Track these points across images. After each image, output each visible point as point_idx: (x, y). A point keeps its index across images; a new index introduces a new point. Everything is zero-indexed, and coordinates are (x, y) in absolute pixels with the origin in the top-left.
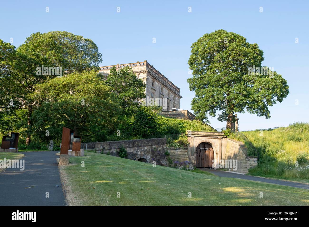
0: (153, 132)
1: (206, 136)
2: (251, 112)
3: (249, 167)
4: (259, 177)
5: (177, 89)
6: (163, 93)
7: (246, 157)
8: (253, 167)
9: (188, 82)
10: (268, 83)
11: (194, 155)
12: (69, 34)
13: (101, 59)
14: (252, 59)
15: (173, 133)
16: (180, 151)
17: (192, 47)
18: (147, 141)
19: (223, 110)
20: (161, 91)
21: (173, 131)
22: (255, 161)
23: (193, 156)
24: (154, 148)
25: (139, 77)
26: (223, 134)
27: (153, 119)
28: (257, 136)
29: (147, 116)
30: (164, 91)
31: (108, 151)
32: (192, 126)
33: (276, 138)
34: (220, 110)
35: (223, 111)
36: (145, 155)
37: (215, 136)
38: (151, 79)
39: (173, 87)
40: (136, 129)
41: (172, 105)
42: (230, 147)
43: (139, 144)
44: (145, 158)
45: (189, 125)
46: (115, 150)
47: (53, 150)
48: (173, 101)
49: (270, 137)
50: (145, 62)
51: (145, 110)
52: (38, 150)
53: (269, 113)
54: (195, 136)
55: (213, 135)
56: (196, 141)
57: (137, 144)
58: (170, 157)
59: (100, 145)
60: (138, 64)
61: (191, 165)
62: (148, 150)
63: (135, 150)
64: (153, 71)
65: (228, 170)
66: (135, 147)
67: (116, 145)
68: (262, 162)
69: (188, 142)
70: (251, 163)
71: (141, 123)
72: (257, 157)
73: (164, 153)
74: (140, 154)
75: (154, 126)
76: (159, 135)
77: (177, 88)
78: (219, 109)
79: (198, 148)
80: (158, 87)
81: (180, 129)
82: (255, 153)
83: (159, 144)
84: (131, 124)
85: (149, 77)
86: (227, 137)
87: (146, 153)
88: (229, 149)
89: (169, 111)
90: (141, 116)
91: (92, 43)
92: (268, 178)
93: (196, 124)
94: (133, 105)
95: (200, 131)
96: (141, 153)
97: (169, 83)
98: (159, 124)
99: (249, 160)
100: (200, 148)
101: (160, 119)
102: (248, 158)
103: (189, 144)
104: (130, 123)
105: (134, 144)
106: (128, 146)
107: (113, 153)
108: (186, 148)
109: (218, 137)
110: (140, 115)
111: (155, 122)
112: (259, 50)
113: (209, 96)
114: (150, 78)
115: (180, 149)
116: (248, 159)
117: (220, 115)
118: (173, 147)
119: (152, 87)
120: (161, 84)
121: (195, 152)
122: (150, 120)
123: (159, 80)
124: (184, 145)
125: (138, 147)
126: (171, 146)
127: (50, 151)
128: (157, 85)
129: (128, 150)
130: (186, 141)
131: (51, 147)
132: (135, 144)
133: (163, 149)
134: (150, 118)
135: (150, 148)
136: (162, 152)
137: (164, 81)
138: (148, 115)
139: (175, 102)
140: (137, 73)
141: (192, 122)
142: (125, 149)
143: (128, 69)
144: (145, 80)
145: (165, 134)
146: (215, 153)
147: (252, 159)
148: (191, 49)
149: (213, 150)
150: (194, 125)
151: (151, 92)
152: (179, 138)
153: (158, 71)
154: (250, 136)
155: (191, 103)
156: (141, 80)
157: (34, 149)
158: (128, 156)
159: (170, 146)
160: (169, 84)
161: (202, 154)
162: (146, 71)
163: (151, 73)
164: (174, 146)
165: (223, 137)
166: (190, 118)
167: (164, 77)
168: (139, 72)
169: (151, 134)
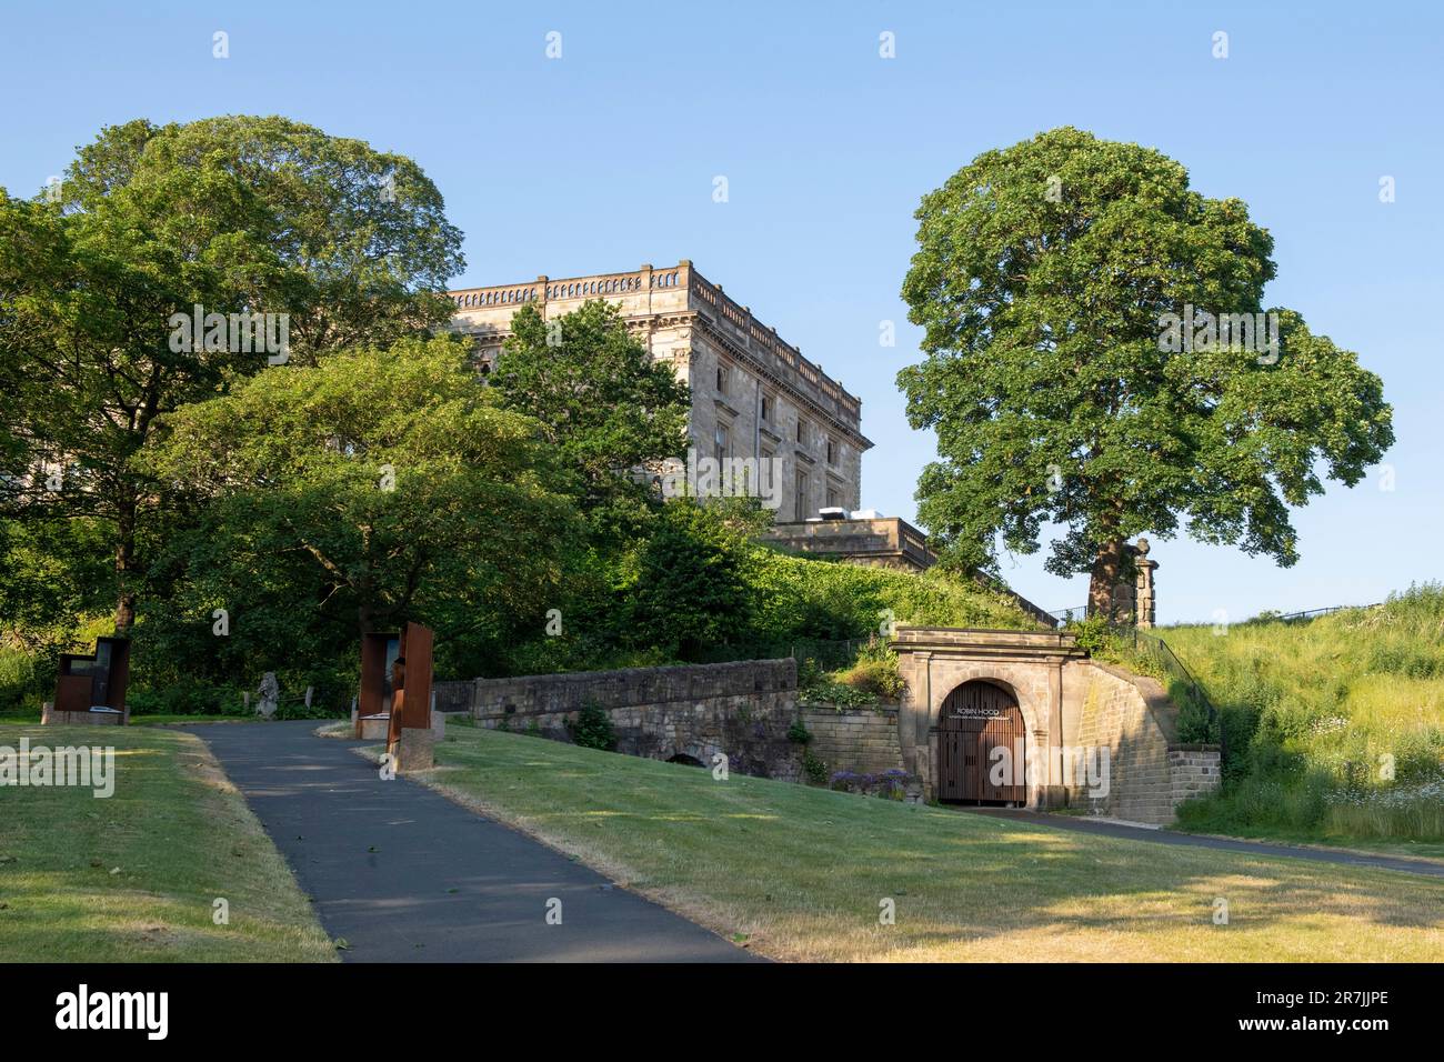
0: (732, 631)
1: (989, 650)
2: (1202, 535)
3: (1180, 794)
4: (1221, 836)
5: (844, 402)
6: (773, 426)
7: (1169, 750)
8: (1200, 794)
9: (901, 383)
10: (1286, 393)
11: (928, 743)
12: (296, 131)
13: (459, 259)
14: (1212, 275)
15: (825, 635)
16: (863, 720)
17: (920, 215)
18: (707, 674)
19: (1073, 523)
20: (763, 416)
21: (831, 625)
22: (1210, 768)
23: (927, 748)
24: (740, 708)
25: (651, 345)
26: (1069, 642)
27: (733, 566)
28: (1225, 651)
29: (703, 551)
30: (778, 418)
31: (527, 722)
32: (922, 601)
33: (1318, 660)
34: (1060, 522)
35: (1073, 527)
36: (696, 742)
37: (1031, 652)
38: (711, 356)
39: (823, 391)
40: (648, 618)
41: (817, 485)
42: (1103, 700)
43: (669, 691)
44: (696, 756)
45: (905, 592)
46: (560, 715)
47: (278, 715)
48: (825, 465)
49: (1289, 655)
50: (680, 270)
51: (693, 526)
52: (206, 716)
53: (1293, 539)
54: (934, 652)
55: (1020, 647)
56: (941, 676)
57: (660, 690)
58: (815, 749)
59: (493, 693)
60: (645, 281)
61: (916, 787)
62: (710, 716)
63: (648, 717)
64: (724, 316)
65: (1093, 813)
66: (651, 703)
67: (564, 694)
68: (1241, 773)
69: (901, 679)
70: (1190, 779)
71: (674, 586)
72: (1216, 750)
73: (783, 734)
74: (674, 734)
75: (737, 600)
76: (756, 644)
77: (846, 395)
78: (1052, 514)
79: (950, 706)
80: (746, 398)
81: (864, 615)
82: (1211, 731)
83: (761, 689)
84: (619, 591)
85: (701, 344)
86: (1087, 656)
87: (702, 731)
88: (1096, 712)
89: (805, 523)
90: (672, 554)
91: (415, 173)
92: (1258, 841)
93: (943, 586)
94: (626, 496)
95: (961, 626)
96: (676, 730)
97: (806, 372)
98: (759, 592)
99: (1182, 763)
100: (959, 710)
101: (765, 565)
102: (1176, 753)
103: (906, 686)
104: (616, 583)
105: (645, 692)
106: (617, 699)
107: (549, 729)
108: (889, 707)
109: (1044, 656)
110: (667, 547)
111: (743, 583)
112: (1249, 232)
113: (1000, 458)
114: (710, 350)
115: (865, 713)
116: (1177, 756)
117: (1057, 546)
118: (825, 705)
119: (717, 398)
120: (762, 379)
121: (933, 729)
122: (714, 571)
123: (752, 357)
124: (883, 694)
125: (662, 702)
126: (818, 700)
127: (266, 720)
128: (743, 382)
129: (619, 718)
130: (891, 674)
131: (269, 704)
132: (652, 690)
133: (780, 712)
134: (717, 565)
135: (719, 707)
136: (776, 729)
137: (779, 363)
138: (706, 548)
139: (838, 471)
140: (641, 324)
141: (921, 581)
142: (607, 714)
143: (603, 311)
144: (682, 360)
145: (786, 638)
146: (1029, 733)
147: (1194, 760)
148: (917, 225)
149: (1022, 718)
150: (931, 594)
151: (715, 423)
152: (857, 660)
153: (746, 314)
154: (1198, 650)
155: (916, 488)
156: (665, 367)
157: (189, 714)
158: (619, 744)
159: (814, 697)
160: (803, 375)
161: (969, 736)
162: (689, 316)
163: (714, 324)
164: (834, 701)
165: (1068, 658)
166: (912, 556)
167: (782, 343)
168: (651, 321)
169: (722, 642)
